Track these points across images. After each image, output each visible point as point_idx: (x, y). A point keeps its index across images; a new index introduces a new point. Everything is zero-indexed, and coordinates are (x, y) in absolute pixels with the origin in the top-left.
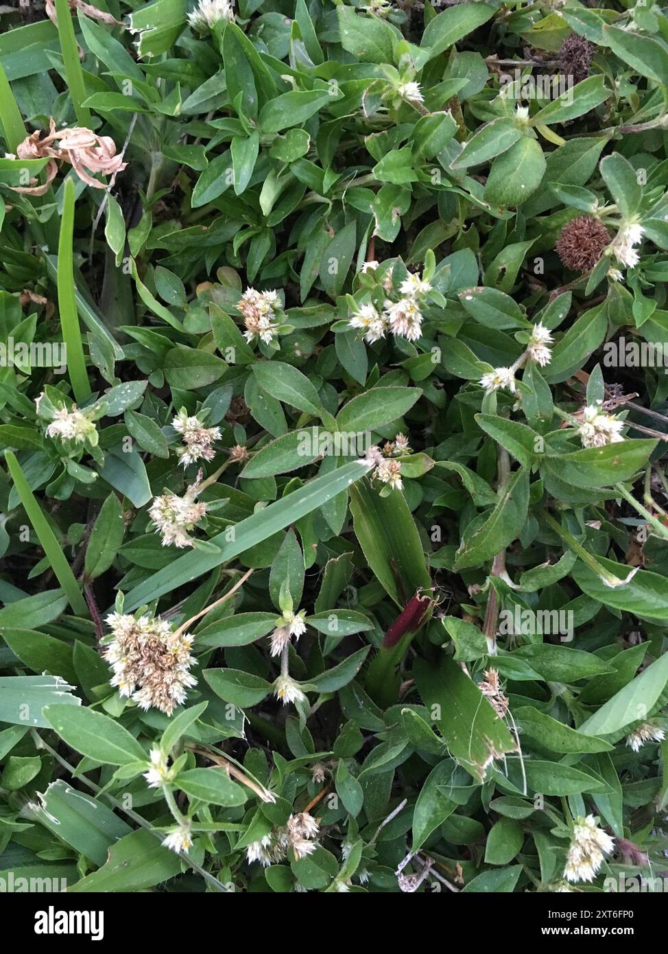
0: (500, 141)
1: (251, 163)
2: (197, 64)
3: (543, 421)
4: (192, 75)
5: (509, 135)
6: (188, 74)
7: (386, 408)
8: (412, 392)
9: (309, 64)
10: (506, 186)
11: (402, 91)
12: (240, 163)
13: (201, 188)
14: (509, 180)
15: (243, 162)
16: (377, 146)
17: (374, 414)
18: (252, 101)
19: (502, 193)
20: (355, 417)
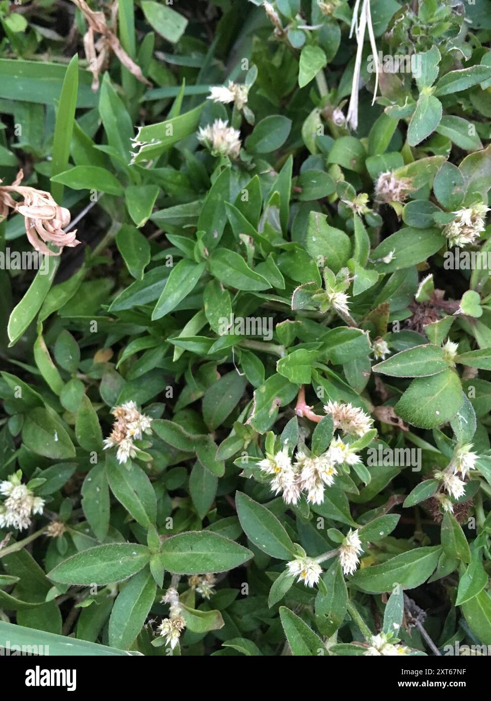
0: (426, 364)
1: (182, 295)
2: (189, 177)
3: (332, 622)
4: (179, 184)
5: (435, 362)
6: (175, 184)
7: (213, 555)
8: (243, 552)
9: (277, 229)
10: (422, 406)
11: (331, 296)
12: (172, 290)
13: (128, 294)
14: (426, 402)
15: (175, 291)
16: (288, 330)
17: (200, 555)
18: (216, 236)
19: (415, 411)
20: (180, 550)
